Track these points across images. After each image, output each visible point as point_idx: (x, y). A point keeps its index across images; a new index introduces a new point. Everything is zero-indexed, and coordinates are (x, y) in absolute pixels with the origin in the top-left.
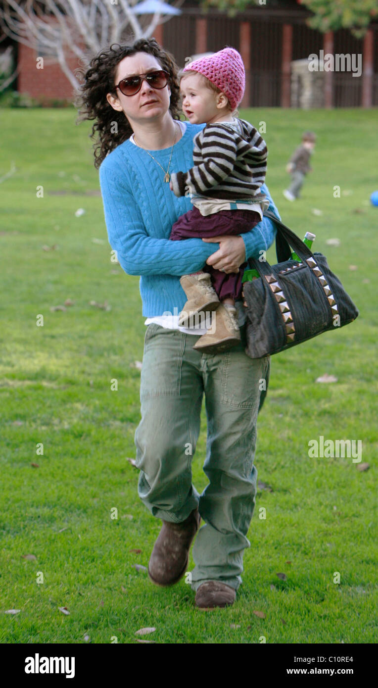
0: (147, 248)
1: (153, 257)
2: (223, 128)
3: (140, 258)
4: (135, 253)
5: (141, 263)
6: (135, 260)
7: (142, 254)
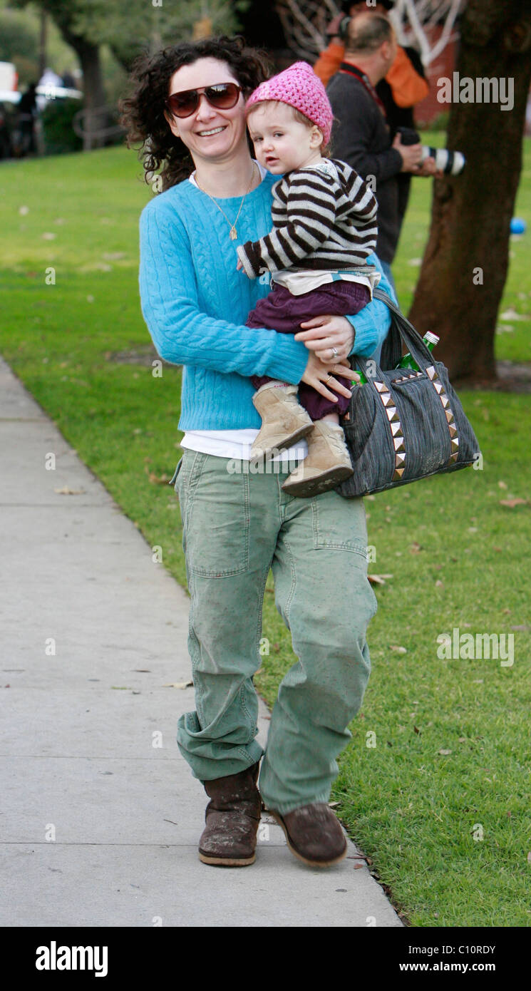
0: (201, 326)
1: (204, 340)
2: (318, 175)
3: (186, 337)
4: (181, 329)
5: (186, 345)
6: (179, 338)
7: (191, 332)
